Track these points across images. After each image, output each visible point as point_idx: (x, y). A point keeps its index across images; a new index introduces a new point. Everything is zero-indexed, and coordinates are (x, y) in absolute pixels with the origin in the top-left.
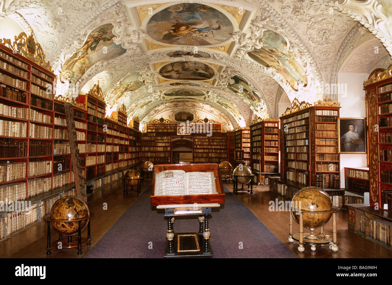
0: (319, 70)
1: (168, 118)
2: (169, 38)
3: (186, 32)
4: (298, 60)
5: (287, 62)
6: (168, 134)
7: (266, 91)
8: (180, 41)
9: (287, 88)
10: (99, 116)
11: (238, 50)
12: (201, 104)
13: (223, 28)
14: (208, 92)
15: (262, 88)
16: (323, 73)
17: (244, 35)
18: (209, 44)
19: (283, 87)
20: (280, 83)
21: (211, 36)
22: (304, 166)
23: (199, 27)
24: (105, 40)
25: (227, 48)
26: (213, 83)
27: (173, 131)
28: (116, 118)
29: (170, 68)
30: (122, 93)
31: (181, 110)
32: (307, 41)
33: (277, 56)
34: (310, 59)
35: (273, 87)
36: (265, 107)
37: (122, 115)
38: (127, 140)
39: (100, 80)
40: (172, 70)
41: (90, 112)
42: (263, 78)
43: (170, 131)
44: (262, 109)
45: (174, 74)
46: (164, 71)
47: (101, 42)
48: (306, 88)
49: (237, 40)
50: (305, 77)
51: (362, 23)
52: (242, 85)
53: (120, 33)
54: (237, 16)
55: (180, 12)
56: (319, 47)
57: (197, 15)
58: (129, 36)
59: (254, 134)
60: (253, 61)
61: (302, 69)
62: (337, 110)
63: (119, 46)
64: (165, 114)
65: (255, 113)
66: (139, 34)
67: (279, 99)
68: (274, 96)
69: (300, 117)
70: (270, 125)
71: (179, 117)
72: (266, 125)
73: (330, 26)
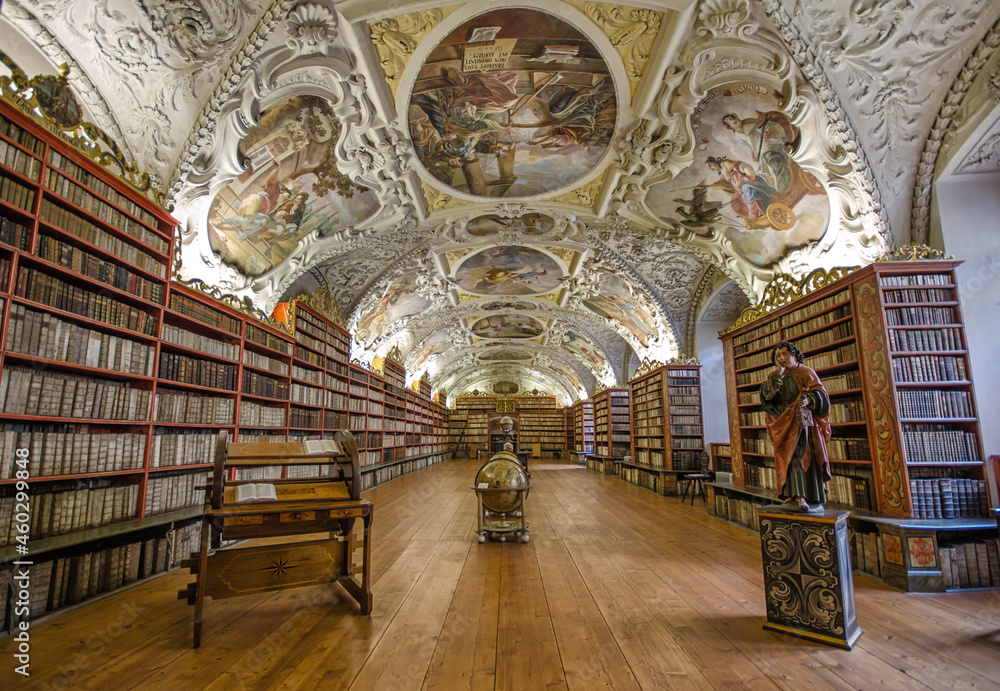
0: (671, 319)
1: (484, 390)
2: (484, 287)
3: (505, 278)
4: (645, 308)
5: (632, 312)
6: (484, 411)
7: (611, 350)
8: (496, 289)
9: (635, 345)
10: (399, 385)
11: (570, 298)
12: (528, 370)
13: (550, 272)
14: (536, 354)
15: (605, 346)
16: (677, 324)
17: (576, 281)
18: (535, 292)
19: (630, 343)
20: (626, 338)
21: (535, 282)
22: (657, 444)
23: (520, 272)
24: (407, 291)
25: (557, 297)
26: (542, 343)
27: (491, 407)
28: (417, 389)
29: (486, 324)
30: (426, 357)
31: (502, 379)
32: (653, 284)
33: (620, 305)
34: (658, 307)
35: (620, 344)
36: (610, 371)
37: (425, 384)
38: (431, 418)
39: (400, 341)
40: (488, 327)
41: (389, 380)
42: (607, 333)
43: (487, 407)
44: (607, 373)
45: (491, 331)
46: (478, 327)
47: (403, 294)
48: (657, 344)
49: (568, 286)
50: (656, 329)
51: (713, 262)
52: (580, 343)
53: (425, 283)
54: (565, 258)
55: (496, 256)
56: (670, 291)
57: (517, 259)
58: (436, 286)
59: (598, 407)
60: (590, 311)
61: (650, 320)
62: (697, 369)
63: (423, 298)
64: (480, 386)
65: (598, 379)
66: (448, 283)
67: (628, 360)
68: (622, 356)
69: (651, 381)
70: (618, 394)
71: (498, 387)
72: (613, 394)
73: (681, 266)
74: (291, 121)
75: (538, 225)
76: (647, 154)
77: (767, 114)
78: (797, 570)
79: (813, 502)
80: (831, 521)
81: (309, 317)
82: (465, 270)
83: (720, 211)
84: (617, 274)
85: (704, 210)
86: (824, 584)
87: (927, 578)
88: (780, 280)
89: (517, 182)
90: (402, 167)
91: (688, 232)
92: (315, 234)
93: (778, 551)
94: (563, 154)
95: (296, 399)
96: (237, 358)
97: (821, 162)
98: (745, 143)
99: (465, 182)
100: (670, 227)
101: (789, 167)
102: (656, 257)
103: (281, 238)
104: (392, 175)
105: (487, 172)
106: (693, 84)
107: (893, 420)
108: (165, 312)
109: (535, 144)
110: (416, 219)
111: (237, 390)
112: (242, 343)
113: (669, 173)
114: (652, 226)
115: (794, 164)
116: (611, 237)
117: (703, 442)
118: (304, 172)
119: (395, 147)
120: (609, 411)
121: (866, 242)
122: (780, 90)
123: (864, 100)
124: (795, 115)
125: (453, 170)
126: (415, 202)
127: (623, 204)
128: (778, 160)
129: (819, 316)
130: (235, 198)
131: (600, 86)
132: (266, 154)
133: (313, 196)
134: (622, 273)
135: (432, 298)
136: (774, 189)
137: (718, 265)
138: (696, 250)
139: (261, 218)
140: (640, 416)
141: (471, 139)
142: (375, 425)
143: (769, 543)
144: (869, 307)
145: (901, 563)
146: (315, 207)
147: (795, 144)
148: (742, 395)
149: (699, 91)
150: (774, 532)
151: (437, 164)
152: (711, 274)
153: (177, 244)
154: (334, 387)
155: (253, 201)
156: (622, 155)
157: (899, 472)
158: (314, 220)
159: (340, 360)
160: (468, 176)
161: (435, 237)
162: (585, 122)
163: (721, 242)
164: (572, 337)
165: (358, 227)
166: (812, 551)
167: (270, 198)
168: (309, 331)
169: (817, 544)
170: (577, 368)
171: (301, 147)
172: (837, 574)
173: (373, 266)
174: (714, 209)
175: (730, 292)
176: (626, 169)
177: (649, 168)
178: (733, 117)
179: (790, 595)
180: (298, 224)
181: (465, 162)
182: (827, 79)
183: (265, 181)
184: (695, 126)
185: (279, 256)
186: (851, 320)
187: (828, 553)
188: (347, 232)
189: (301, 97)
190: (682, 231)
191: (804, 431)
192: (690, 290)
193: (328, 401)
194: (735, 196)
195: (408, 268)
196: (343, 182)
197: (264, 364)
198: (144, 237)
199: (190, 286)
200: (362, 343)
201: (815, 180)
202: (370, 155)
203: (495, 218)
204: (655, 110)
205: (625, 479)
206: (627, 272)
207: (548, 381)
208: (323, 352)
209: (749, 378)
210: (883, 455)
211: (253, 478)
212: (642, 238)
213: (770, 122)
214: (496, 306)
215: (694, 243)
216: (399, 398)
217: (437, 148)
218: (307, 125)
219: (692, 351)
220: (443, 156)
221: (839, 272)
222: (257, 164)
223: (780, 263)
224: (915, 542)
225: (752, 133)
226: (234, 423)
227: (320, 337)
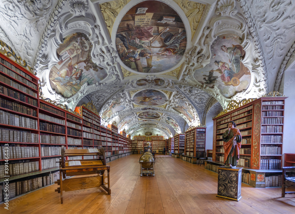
0: (199, 114)
1: (142, 134)
2: (142, 103)
3: (149, 100)
4: (191, 110)
5: (187, 111)
6: (142, 140)
7: (180, 123)
8: (146, 104)
9: (188, 121)
10: (116, 133)
11: (169, 107)
12: (155, 128)
13: (163, 98)
14: (158, 124)
15: (179, 122)
17: (171, 101)
18: (158, 105)
19: (186, 121)
20: (185, 119)
21: (158, 101)
22: (192, 150)
23: (153, 98)
24: (117, 104)
25: (165, 106)
26: (160, 120)
27: (144, 139)
28: (122, 134)
29: (142, 114)
30: (124, 124)
31: (147, 131)
32: (194, 103)
33: (184, 109)
34: (195, 110)
35: (183, 121)
36: (180, 129)
37: (124, 132)
38: (126, 142)
39: (116, 119)
41: (113, 131)
42: (179, 118)
44: (179, 129)
45: (144, 117)
46: (140, 115)
47: (116, 105)
48: (194, 121)
49: (168, 103)
50: (194, 117)
51: (213, 96)
52: (171, 120)
53: (123, 101)
54: (168, 94)
55: (146, 93)
56: (199, 105)
57: (152, 94)
58: (127, 102)
59: (176, 139)
60: (174, 111)
61: (193, 114)
62: (205, 129)
63: (123, 106)
64: (141, 133)
65: (176, 131)
66: (130, 101)
67: (185, 126)
68: (184, 125)
69: (192, 132)
70: (182, 136)
71: (146, 134)
72: (180, 136)
73: (203, 97)
74: (74, 42)
75: (159, 83)
76: (195, 59)
77: (236, 46)
78: (227, 182)
79: (233, 165)
80: (237, 170)
81: (87, 112)
82: (136, 97)
83: (217, 79)
84: (183, 99)
85: (212, 79)
86: (234, 186)
87: (261, 184)
88: (233, 102)
89: (153, 68)
90: (114, 61)
91: (206, 86)
92: (86, 84)
93: (222, 178)
94: (168, 58)
95: (85, 137)
96: (65, 124)
97: (250, 63)
98: (228, 56)
99: (135, 67)
100: (201, 84)
101: (240, 65)
102: (196, 94)
103: (75, 85)
104: (111, 64)
105: (143, 64)
106: (213, 34)
107: (259, 143)
108: (39, 109)
109: (159, 54)
110: (120, 80)
111: (66, 134)
112: (66, 119)
113: (202, 66)
114: (195, 84)
115: (242, 64)
116: (182, 87)
117: (205, 149)
118: (81, 62)
119: (111, 53)
120: (179, 141)
121: (260, 90)
122: (241, 37)
123: (268, 41)
124: (245, 46)
125: (131, 63)
126: (119, 74)
127: (187, 76)
128: (237, 62)
129: (243, 113)
130: (58, 70)
131: (182, 33)
132: (67, 55)
133: (84, 70)
134: (185, 99)
135: (125, 106)
136: (234, 72)
137: (215, 97)
138: (208, 92)
139: (67, 78)
140: (188, 142)
141: (138, 51)
142: (109, 144)
143: (220, 176)
144: (258, 111)
145: (255, 181)
146: (85, 75)
147: (243, 57)
148: (217, 136)
149: (215, 36)
150: (222, 173)
151: (126, 60)
152: (212, 100)
153: (40, 86)
154: (96, 133)
155: (64, 72)
156: (187, 59)
157: (258, 158)
158: (86, 79)
159: (97, 125)
160: (137, 65)
161: (126, 86)
162: (176, 47)
163: (216, 90)
164: (169, 119)
165: (101, 82)
166: (231, 178)
167: (70, 71)
168: (87, 115)
169: (233, 176)
170: (170, 128)
171: (79, 52)
172: (237, 184)
173: (106, 95)
174: (215, 79)
175: (217, 106)
176: (188, 64)
177: (196, 64)
178: (225, 46)
179: (224, 189)
180: (80, 80)
181: (136, 60)
182: (257, 33)
183: (67, 65)
184: (212, 49)
185: (75, 91)
186: (252, 115)
187: (235, 178)
188: (97, 84)
189: (77, 33)
190: (205, 86)
191: (234, 146)
192: (205, 105)
193: (95, 137)
194: (222, 74)
195: (118, 96)
196: (95, 66)
197: (73, 126)
198: (28, 84)
199: (46, 101)
200: (104, 120)
201: (248, 69)
202: (103, 56)
203: (146, 80)
204: (199, 43)
205: (182, 159)
206: (187, 99)
207: (161, 132)
208: (92, 122)
209: (220, 131)
210: (254, 153)
211: (74, 159)
212: (192, 88)
213: (236, 49)
214: (146, 109)
215: (208, 90)
216: (116, 137)
217: (126, 54)
218: (80, 44)
219: (204, 123)
220: (128, 58)
221: (251, 100)
222: (64, 58)
223: (233, 97)
224: (259, 175)
225: (230, 52)
226: (66, 144)
227: (91, 118)
